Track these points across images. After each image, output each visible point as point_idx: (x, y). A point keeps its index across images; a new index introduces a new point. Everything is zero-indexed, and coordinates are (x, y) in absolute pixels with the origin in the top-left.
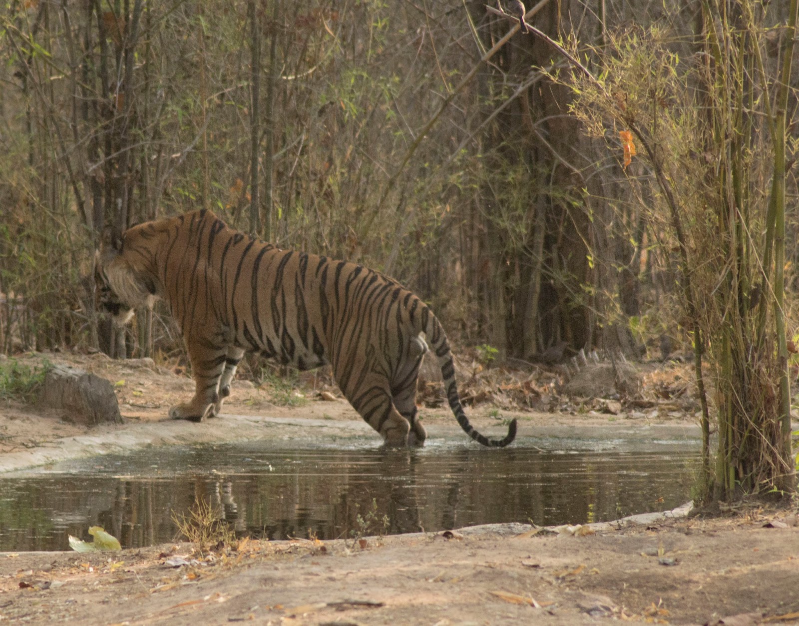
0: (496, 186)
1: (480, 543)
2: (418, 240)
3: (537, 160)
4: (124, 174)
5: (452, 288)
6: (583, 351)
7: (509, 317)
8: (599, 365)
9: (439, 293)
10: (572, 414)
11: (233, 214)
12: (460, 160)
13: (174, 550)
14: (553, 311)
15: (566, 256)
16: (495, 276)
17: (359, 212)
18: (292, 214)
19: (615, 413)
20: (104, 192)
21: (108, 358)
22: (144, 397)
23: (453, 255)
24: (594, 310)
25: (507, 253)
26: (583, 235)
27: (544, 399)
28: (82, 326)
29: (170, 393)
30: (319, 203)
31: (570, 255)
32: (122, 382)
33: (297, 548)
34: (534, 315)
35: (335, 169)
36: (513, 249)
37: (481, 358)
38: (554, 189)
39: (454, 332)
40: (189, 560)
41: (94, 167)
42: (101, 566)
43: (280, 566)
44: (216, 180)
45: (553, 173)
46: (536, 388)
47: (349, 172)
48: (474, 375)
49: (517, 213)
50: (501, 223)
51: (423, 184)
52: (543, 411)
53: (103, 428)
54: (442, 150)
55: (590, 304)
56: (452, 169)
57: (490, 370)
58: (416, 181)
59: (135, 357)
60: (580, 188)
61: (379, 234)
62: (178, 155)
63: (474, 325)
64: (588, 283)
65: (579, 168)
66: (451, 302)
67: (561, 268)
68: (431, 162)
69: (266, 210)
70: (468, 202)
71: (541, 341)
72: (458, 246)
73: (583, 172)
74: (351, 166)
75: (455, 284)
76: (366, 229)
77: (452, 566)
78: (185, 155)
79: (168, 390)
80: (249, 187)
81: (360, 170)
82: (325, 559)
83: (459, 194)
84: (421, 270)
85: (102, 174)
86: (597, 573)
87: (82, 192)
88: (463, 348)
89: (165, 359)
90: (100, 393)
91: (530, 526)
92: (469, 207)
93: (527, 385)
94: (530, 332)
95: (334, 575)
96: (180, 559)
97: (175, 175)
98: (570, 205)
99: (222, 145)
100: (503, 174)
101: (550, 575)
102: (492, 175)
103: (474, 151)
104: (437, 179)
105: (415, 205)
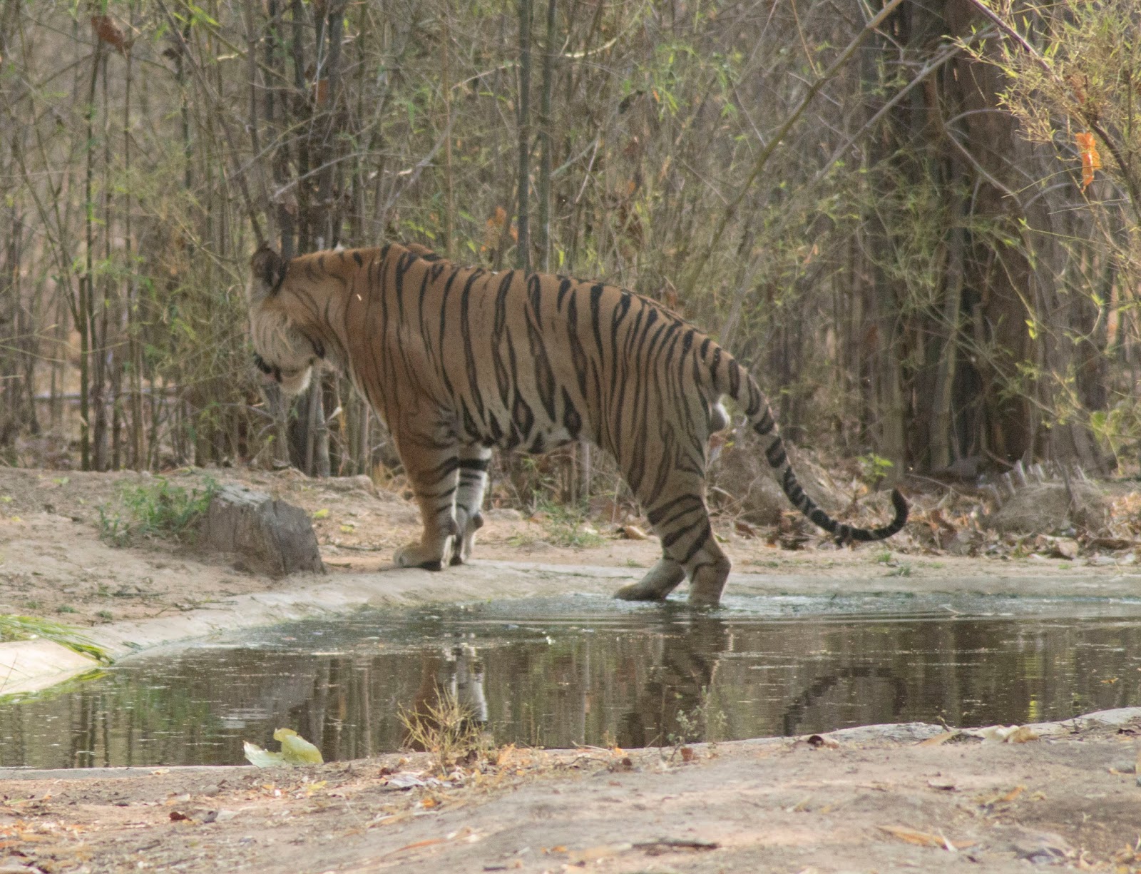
0: (889, 215)
1: (865, 754)
2: (770, 298)
3: (950, 176)
4: (328, 201)
5: (821, 370)
6: (1020, 464)
7: (908, 413)
8: (1045, 485)
9: (802, 376)
10: (1004, 558)
11: (491, 259)
12: (833, 177)
13: (402, 764)
14: (974, 404)
15: (995, 323)
16: (886, 352)
17: (681, 256)
18: (581, 259)
19: (1068, 558)
20: (297, 228)
21: (303, 477)
22: (356, 534)
23: (822, 320)
24: (1037, 402)
25: (905, 317)
26: (1020, 289)
27: (961, 535)
28: (264, 429)
29: (396, 528)
30: (621, 242)
31: (1000, 320)
32: (324, 512)
33: (587, 761)
34: (947, 410)
35: (645, 192)
36: (914, 310)
37: (865, 474)
38: (976, 220)
39: (825, 435)
40: (425, 778)
41: (283, 190)
42: (293, 787)
43: (561, 787)
44: (464, 208)
45: (974, 197)
46: (949, 520)
47: (666, 195)
48: (855, 500)
49: (919, 257)
50: (896, 272)
51: (777, 213)
52: (961, 554)
53: (296, 580)
54: (806, 162)
55: (1031, 392)
56: (822, 191)
57: (880, 493)
58: (766, 209)
59: (343, 475)
60: (1015, 218)
61: (711, 288)
62: (409, 171)
63: (854, 424)
64: (1028, 361)
65: (1014, 189)
66: (820, 391)
67: (987, 338)
68: (790, 181)
69: (541, 253)
70: (846, 240)
71: (957, 448)
72: (831, 306)
73: (1020, 195)
74: (669, 188)
75: (826, 363)
76: (691, 282)
77: (821, 788)
78: (420, 171)
79: (393, 524)
80: (515, 219)
81: (683, 193)
82: (629, 777)
83: (832, 228)
84: (775, 342)
85: (294, 200)
86: (1042, 798)
87: (264, 228)
88: (838, 459)
89: (389, 477)
90: (291, 529)
91: (940, 727)
92: (846, 248)
93: (936, 515)
94: (941, 435)
95: (642, 801)
96: (410, 777)
97: (403, 202)
98: (1000, 245)
99: (475, 157)
100: (900, 197)
101: (971, 801)
102: (882, 200)
103: (855, 164)
104: (799, 205)
105: (765, 245)
